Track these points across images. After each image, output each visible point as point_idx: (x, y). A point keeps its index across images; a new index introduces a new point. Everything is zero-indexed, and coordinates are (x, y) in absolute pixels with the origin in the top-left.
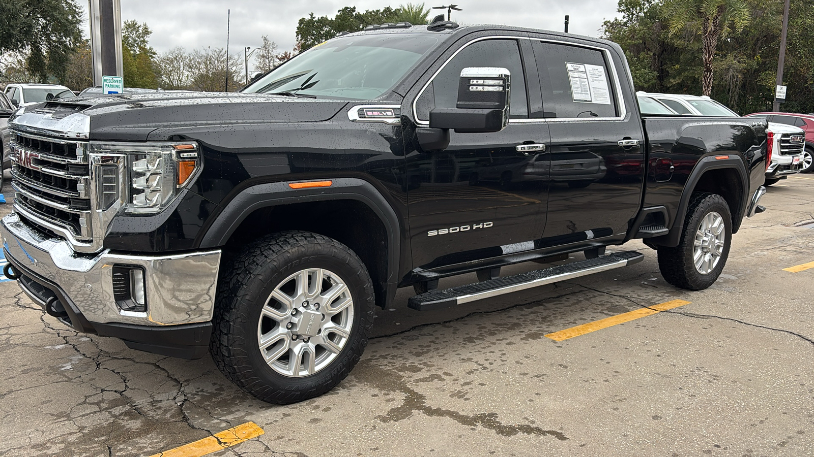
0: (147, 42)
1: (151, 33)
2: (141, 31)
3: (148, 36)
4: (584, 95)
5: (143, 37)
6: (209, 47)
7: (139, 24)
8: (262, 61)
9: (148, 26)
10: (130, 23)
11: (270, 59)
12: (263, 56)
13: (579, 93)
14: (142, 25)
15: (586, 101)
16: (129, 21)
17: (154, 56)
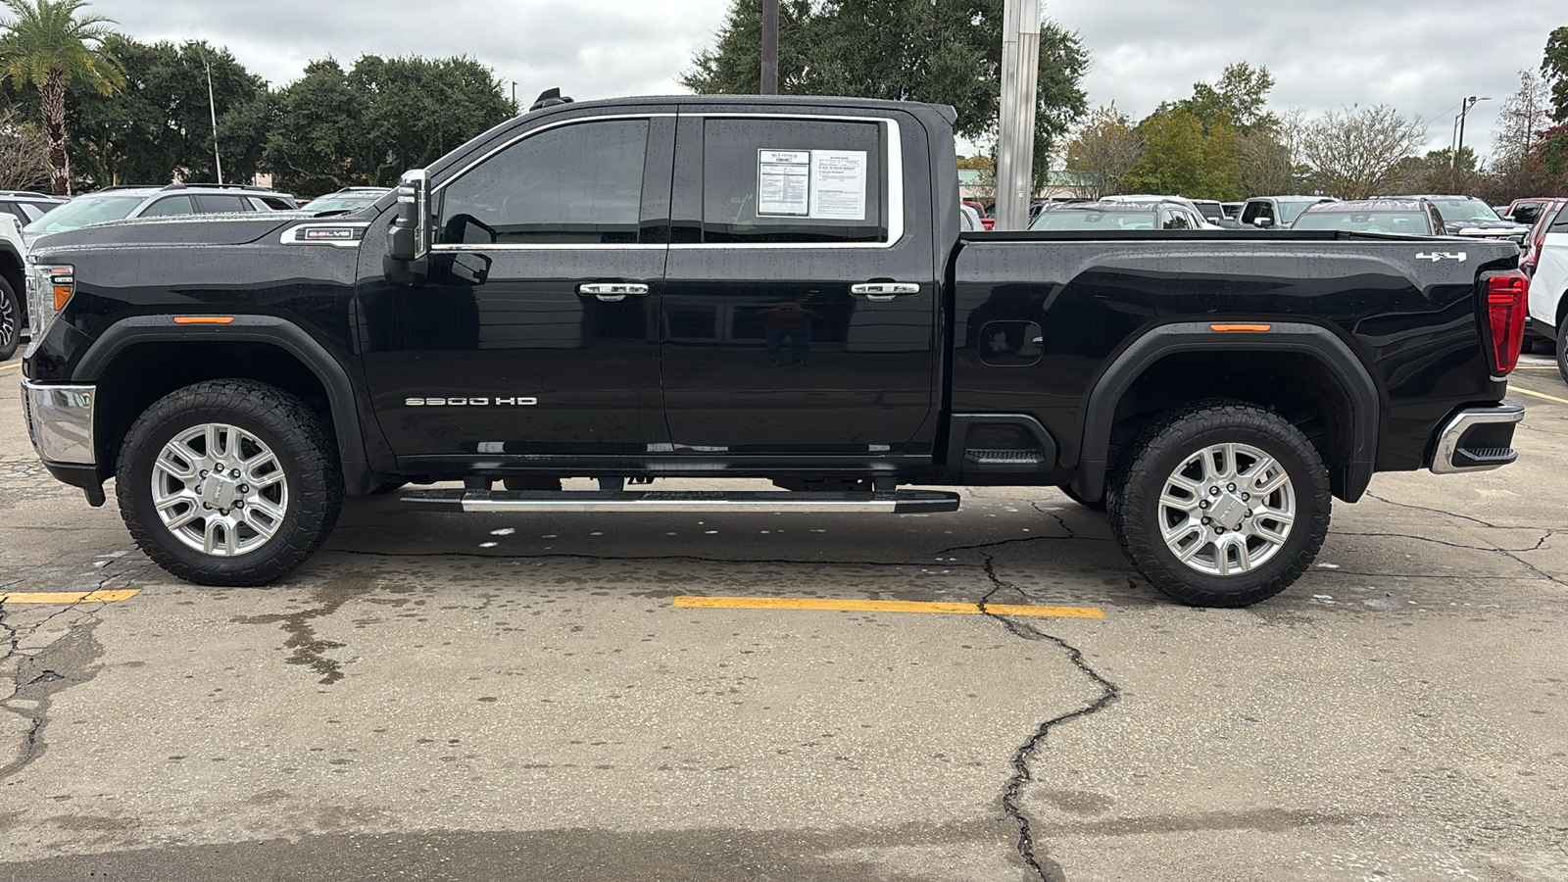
0: (1263, 102)
1: (1272, 84)
2: (1254, 82)
3: (1267, 90)
4: (789, 204)
5: (1256, 93)
6: (1356, 105)
7: (1251, 69)
8: (1512, 123)
9: (1269, 70)
10: (1236, 68)
11: (1532, 117)
12: (1517, 113)
13: (775, 201)
14: (1258, 71)
15: (794, 214)
16: (1234, 65)
17: (1274, 127)
